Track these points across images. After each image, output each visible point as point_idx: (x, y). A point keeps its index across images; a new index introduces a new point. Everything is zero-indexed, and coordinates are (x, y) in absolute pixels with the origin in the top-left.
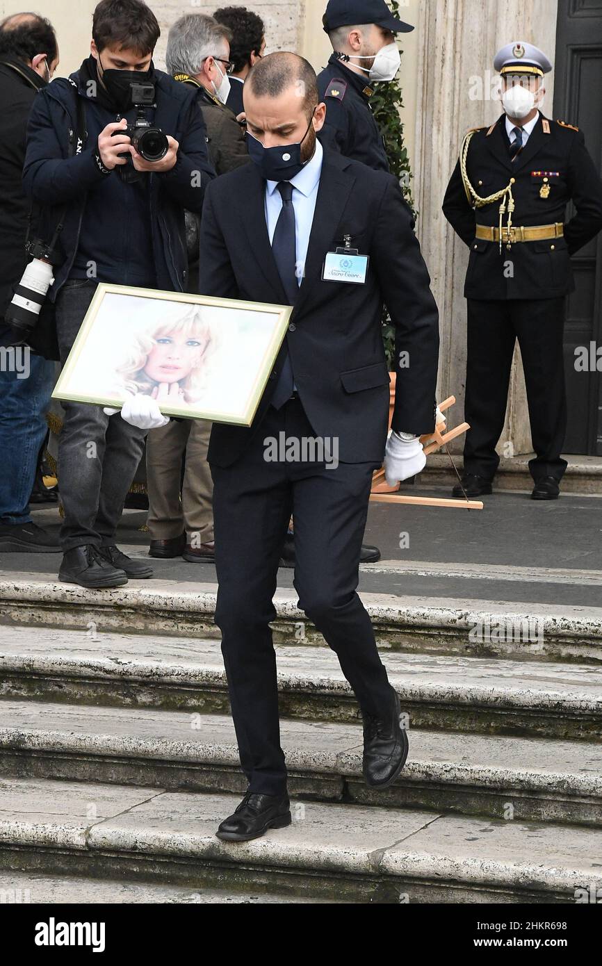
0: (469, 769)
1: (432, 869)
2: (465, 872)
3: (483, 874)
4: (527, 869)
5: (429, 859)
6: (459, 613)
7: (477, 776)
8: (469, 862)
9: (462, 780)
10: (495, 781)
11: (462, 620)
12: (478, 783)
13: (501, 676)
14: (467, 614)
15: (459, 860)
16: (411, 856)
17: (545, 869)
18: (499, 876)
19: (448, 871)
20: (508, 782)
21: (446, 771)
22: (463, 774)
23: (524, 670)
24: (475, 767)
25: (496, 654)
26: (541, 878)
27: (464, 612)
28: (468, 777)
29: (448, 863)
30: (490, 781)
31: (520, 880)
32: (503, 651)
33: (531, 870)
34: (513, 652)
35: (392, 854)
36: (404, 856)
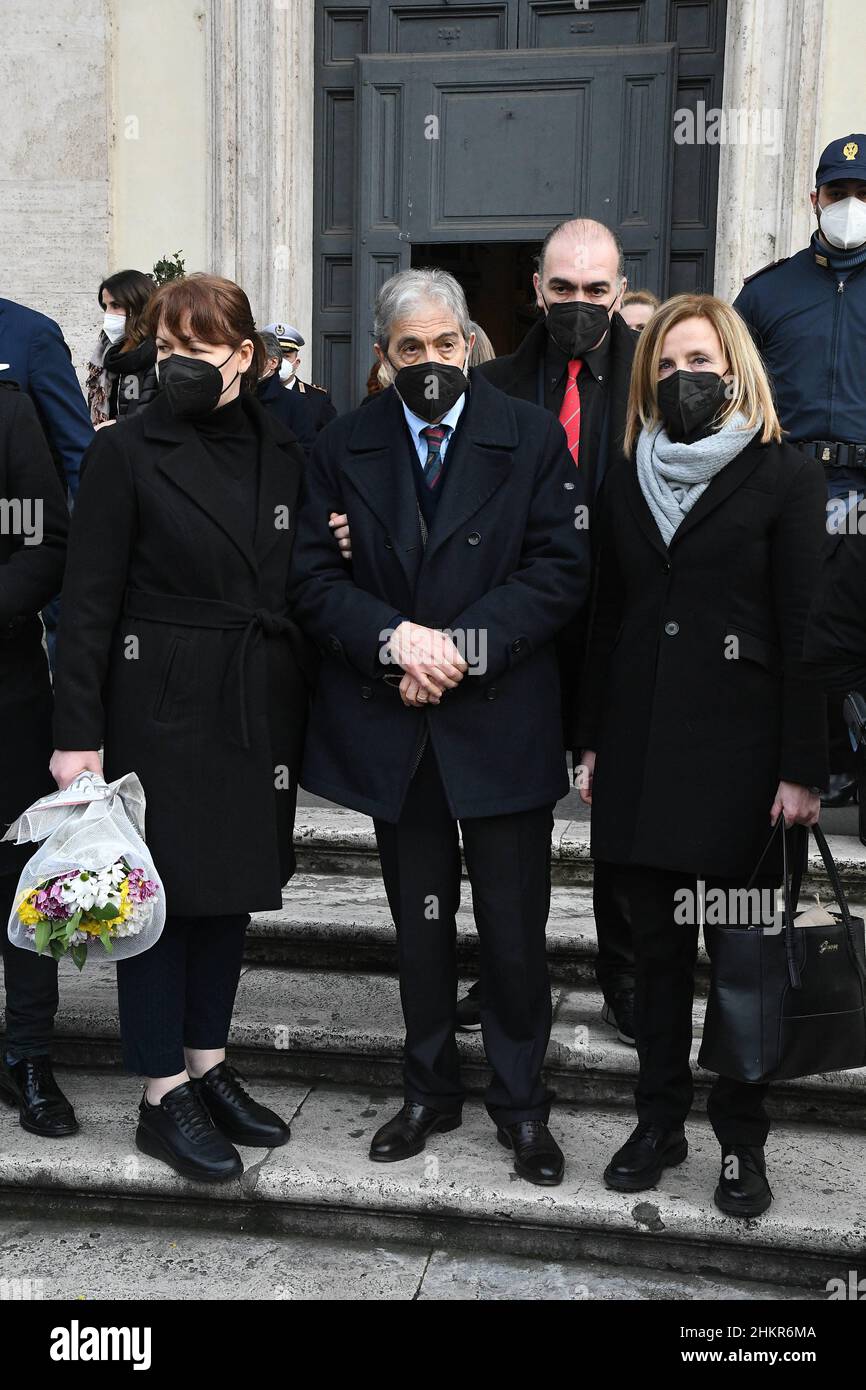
0: (343, 1035)
1: (319, 1195)
2: (360, 1198)
3: (382, 1200)
4: (436, 1191)
5: (315, 1182)
6: (304, 830)
7: (353, 1044)
8: (365, 1184)
9: (336, 1047)
10: (374, 1049)
11: (308, 837)
12: (354, 1051)
13: (355, 902)
14: (313, 831)
15: (352, 1183)
16: (293, 1179)
17: (457, 1190)
18: (403, 1201)
19: (338, 1196)
20: (389, 1049)
21: (317, 1039)
22: (337, 1042)
23: (376, 891)
24: (351, 1033)
25: (343, 869)
26: (454, 1204)
27: (309, 828)
28: (343, 1045)
29: (338, 1187)
30: (368, 1049)
31: (429, 1207)
32: (349, 867)
33: (441, 1193)
34: (360, 868)
35: (270, 1176)
36: (284, 1179)
